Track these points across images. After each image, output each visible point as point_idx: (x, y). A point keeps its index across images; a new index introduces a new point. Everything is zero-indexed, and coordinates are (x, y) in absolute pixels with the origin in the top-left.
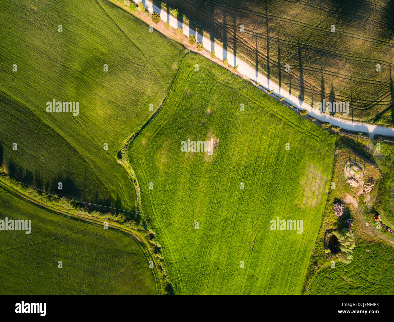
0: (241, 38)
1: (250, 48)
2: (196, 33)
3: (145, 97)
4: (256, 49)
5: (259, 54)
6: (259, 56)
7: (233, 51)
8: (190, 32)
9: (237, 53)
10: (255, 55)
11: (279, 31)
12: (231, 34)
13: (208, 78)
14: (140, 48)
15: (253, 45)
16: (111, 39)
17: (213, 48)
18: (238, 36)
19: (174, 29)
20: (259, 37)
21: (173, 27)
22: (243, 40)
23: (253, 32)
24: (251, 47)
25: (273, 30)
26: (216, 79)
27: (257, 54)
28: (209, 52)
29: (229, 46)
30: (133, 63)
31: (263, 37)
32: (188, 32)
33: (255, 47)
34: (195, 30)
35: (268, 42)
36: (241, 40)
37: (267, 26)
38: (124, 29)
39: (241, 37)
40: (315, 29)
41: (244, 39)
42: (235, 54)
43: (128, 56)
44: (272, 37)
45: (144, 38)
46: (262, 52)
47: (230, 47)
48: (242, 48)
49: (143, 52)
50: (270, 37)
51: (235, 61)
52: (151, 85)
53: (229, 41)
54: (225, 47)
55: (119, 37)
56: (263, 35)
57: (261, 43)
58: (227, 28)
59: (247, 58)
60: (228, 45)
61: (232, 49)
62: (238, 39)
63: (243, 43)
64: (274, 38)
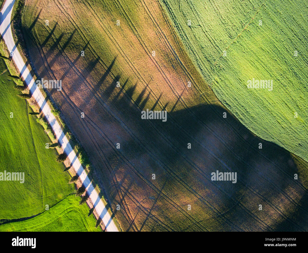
0: (126, 205)
1: (128, 217)
2: (91, 184)
3: (25, 203)
4: (134, 220)
5: (134, 226)
6: (133, 228)
7: (112, 214)
8: (86, 179)
9: (114, 217)
10: (129, 225)
11: (163, 212)
12: (120, 197)
13: (81, 222)
14: (41, 167)
15: (132, 215)
16: (23, 146)
17: (97, 202)
18: (125, 202)
19: (74, 170)
20: (142, 210)
21: (74, 168)
22: (126, 207)
23: (140, 204)
24: (130, 217)
25: (159, 209)
26: (86, 227)
27: (131, 225)
28: (92, 204)
29: (111, 208)
30: (29, 175)
31: (146, 212)
32: (84, 179)
33: (133, 218)
34: (91, 181)
35: (147, 219)
36: (125, 206)
37: (155, 203)
38: (37, 146)
39: (127, 203)
40: (195, 224)
41: (129, 206)
42: (112, 217)
43: (28, 167)
44: (153, 216)
45: (48, 162)
46: (137, 226)
47: (112, 210)
48: (122, 215)
49: (42, 171)
50: (152, 214)
51: (109, 222)
52: (34, 198)
53: (114, 203)
54: (107, 207)
55: (29, 149)
56: (147, 211)
57: (141, 217)
58: (121, 189)
59: (120, 225)
60: (110, 206)
61: (112, 212)
62: (123, 204)
63: (125, 211)
64: (155, 217)
